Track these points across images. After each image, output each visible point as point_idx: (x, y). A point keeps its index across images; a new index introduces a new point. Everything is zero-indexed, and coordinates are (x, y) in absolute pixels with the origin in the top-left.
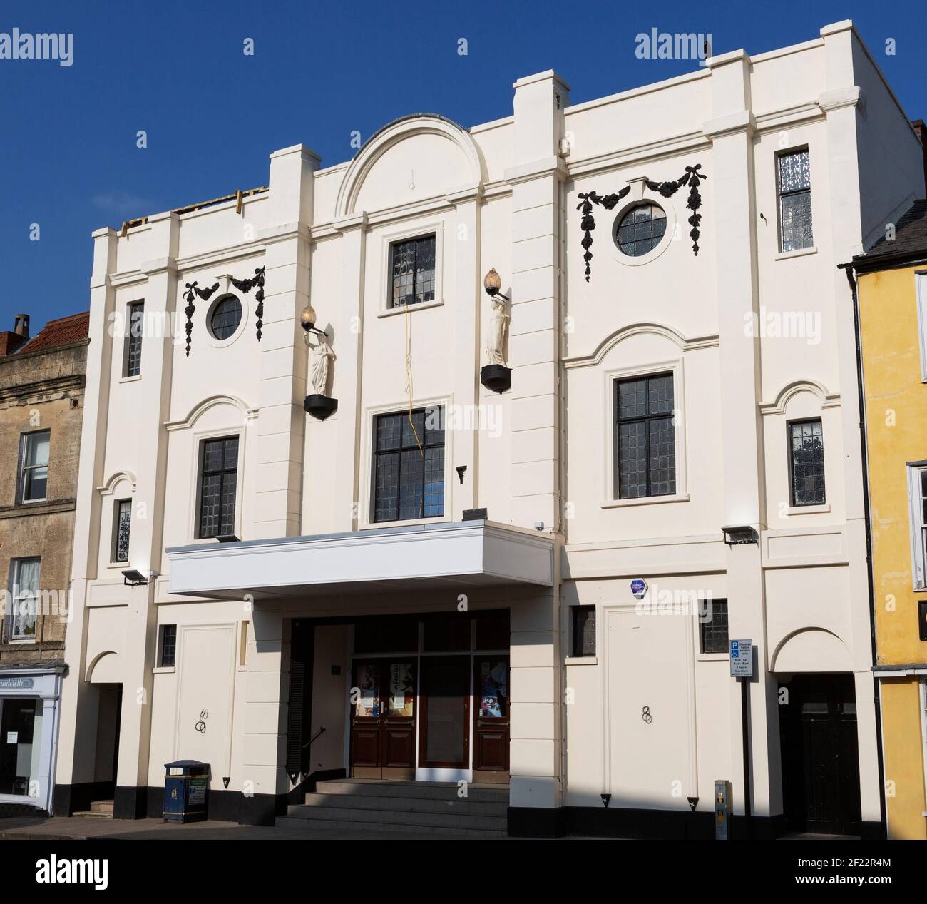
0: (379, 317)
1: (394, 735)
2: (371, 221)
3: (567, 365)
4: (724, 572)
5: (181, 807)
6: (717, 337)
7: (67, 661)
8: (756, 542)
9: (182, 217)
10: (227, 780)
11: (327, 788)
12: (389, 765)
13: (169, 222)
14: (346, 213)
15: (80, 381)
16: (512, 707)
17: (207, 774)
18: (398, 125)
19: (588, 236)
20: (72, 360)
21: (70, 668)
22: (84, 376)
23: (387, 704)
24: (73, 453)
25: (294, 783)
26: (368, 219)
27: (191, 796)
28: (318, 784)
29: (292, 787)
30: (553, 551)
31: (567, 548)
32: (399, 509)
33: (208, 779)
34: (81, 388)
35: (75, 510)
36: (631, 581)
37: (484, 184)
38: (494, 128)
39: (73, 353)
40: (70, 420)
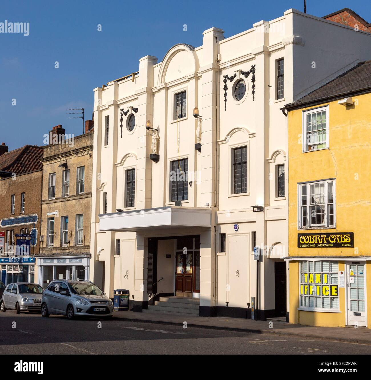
0: (172, 123)
1: (187, 281)
2: (168, 86)
3: (219, 143)
4: (255, 222)
5: (118, 305)
6: (255, 134)
7: (91, 253)
8: (263, 211)
9: (119, 83)
10: (133, 296)
11: (163, 299)
12: (186, 291)
13: (114, 86)
14: (161, 83)
15: (91, 148)
16: (201, 271)
17: (128, 294)
18: (174, 48)
19: (226, 93)
20: (90, 140)
21: (92, 255)
22: (93, 146)
23: (185, 269)
24: (91, 175)
25: (150, 298)
26: (167, 85)
27: (121, 302)
28: (160, 298)
29: (149, 299)
30: (211, 214)
31: (218, 212)
32: (178, 197)
33: (129, 296)
34: (92, 150)
35: (91, 197)
36: (234, 224)
37: (197, 72)
38: (200, 49)
39: (90, 137)
40: (89, 162)
